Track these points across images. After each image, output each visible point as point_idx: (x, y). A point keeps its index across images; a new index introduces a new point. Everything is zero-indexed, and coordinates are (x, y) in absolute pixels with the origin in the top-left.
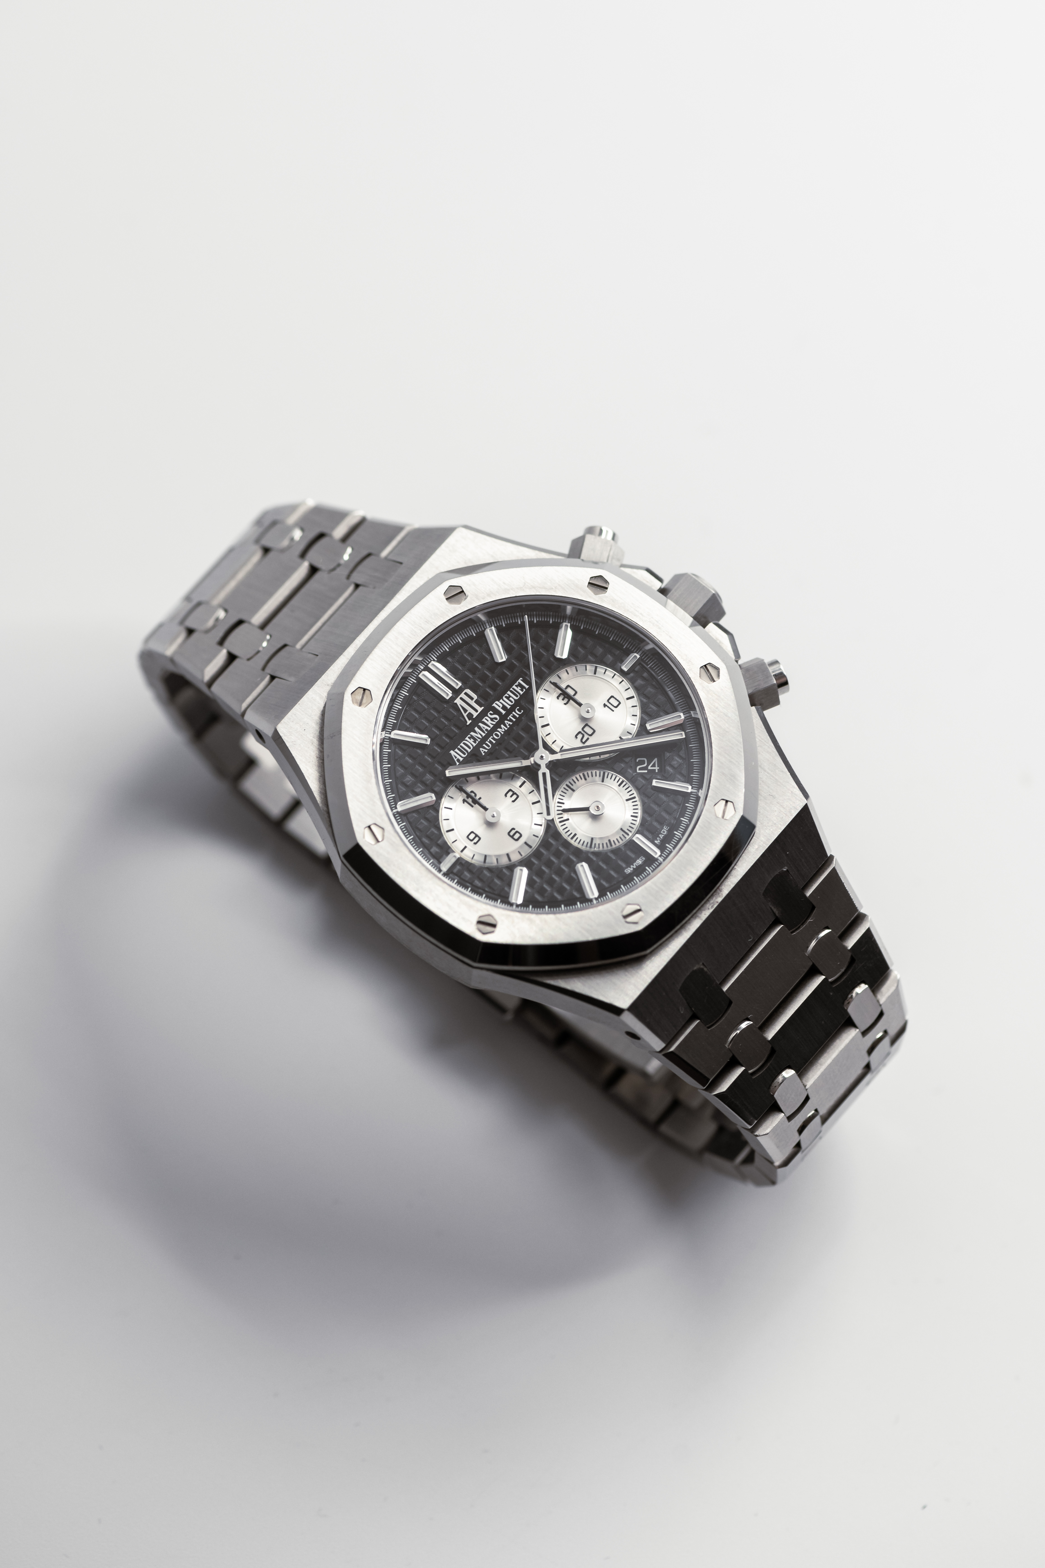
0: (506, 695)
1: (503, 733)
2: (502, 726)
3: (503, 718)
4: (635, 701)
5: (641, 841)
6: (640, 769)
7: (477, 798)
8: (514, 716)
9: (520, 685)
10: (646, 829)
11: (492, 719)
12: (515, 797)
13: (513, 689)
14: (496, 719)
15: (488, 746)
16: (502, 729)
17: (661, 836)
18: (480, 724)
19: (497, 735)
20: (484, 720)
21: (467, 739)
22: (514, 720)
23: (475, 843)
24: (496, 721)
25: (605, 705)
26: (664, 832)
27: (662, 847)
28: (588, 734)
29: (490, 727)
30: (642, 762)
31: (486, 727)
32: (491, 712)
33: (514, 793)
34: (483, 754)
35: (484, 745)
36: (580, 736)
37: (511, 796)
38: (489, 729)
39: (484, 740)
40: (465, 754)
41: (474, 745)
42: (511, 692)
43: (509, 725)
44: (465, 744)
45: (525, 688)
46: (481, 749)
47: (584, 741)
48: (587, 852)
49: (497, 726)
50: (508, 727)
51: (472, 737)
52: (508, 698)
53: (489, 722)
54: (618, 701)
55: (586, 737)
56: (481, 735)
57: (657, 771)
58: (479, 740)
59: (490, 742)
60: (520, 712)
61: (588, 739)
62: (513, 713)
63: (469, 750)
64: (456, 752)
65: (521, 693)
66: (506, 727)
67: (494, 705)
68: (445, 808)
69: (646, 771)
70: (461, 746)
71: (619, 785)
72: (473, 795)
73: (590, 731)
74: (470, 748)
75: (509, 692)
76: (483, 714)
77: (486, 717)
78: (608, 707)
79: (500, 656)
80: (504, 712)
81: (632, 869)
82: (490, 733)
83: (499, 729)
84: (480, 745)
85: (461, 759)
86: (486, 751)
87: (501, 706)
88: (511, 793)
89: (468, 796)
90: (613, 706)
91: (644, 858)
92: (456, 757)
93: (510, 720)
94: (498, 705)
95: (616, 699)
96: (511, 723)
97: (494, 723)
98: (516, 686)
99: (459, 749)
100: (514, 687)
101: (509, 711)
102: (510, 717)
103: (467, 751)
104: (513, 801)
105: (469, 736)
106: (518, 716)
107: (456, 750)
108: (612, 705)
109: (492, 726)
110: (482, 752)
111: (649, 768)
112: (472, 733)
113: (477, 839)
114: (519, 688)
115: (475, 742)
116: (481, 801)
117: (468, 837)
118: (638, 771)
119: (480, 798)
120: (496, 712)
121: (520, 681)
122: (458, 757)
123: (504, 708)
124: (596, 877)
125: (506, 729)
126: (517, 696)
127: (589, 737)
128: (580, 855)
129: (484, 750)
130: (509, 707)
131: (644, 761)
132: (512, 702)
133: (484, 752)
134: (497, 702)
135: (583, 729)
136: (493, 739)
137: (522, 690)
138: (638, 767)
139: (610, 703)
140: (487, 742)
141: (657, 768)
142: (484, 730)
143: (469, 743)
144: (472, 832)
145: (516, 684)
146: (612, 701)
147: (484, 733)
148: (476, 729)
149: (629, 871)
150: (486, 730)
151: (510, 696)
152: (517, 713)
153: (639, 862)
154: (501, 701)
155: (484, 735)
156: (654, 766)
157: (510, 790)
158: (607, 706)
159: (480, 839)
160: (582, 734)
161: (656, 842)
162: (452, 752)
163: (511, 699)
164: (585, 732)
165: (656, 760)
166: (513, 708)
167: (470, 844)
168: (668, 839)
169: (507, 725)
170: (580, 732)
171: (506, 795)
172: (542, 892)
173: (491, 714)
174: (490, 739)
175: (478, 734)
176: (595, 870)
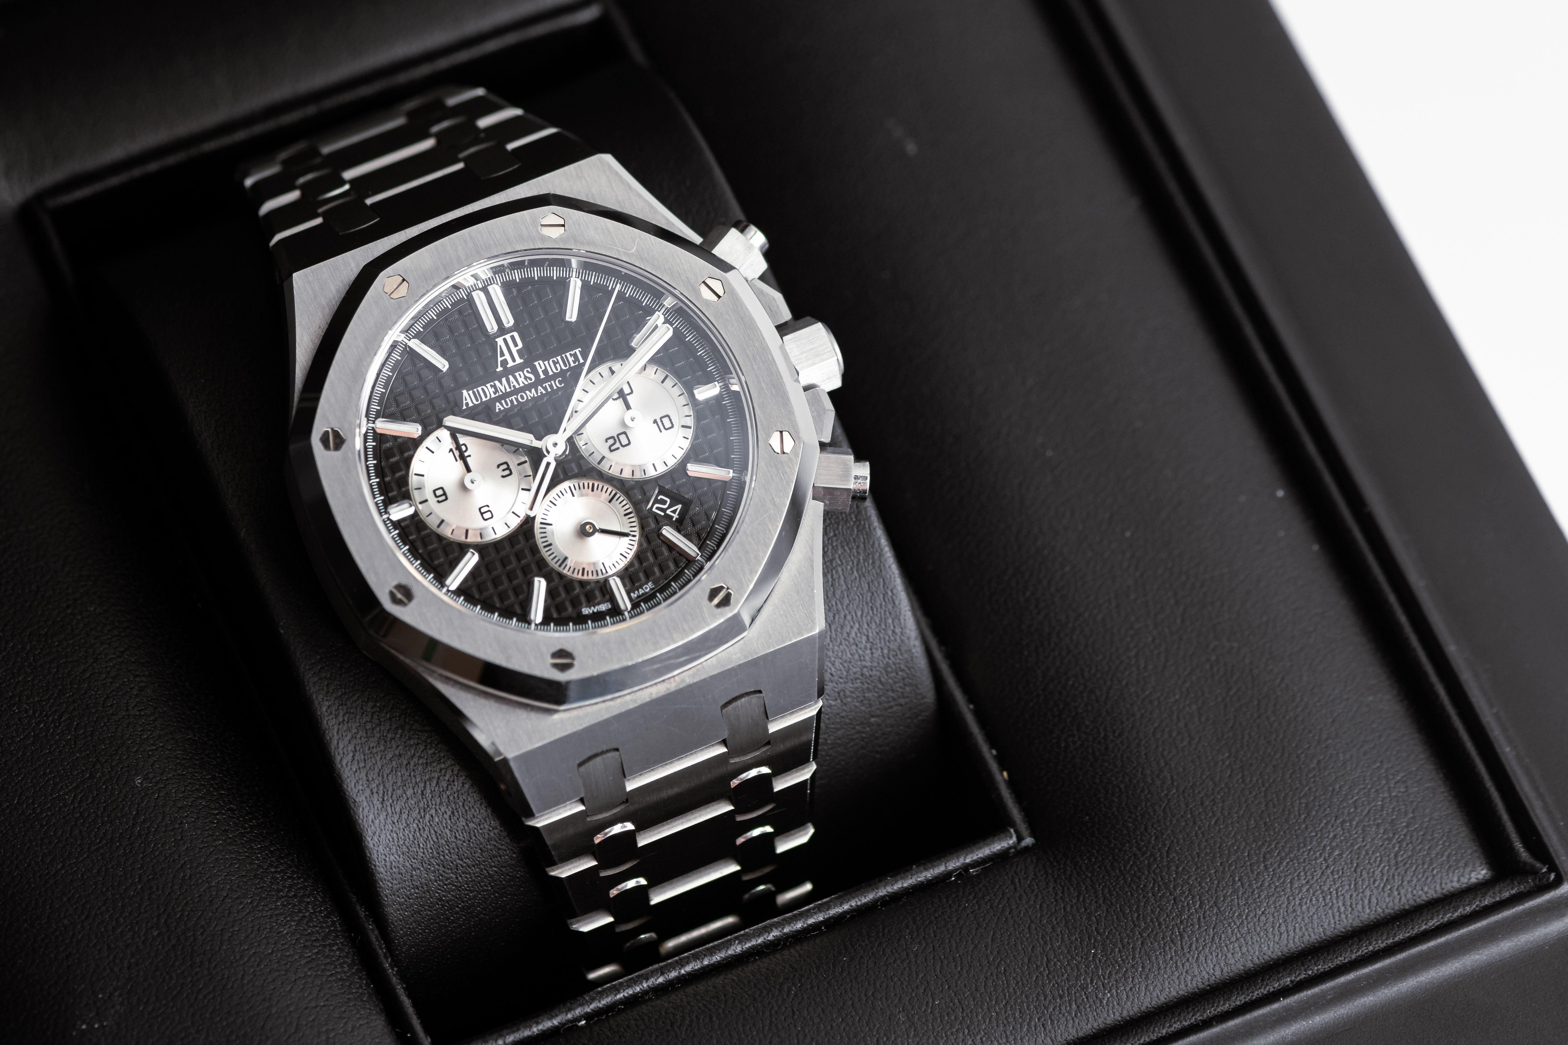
0: (555, 359)
1: (529, 398)
2: (533, 390)
3: (539, 382)
4: (690, 433)
5: (617, 587)
6: (657, 508)
7: (466, 454)
8: (551, 386)
9: (575, 355)
10: (629, 576)
11: (526, 378)
12: (507, 472)
13: (566, 356)
14: (531, 379)
15: (507, 405)
16: (531, 394)
17: (641, 592)
18: (510, 377)
19: (522, 397)
20: (517, 374)
21: (488, 385)
22: (549, 390)
23: (439, 502)
24: (530, 382)
25: (655, 422)
26: (646, 588)
27: (635, 605)
28: (621, 444)
29: (519, 385)
30: (664, 502)
31: (515, 383)
32: (529, 369)
33: (508, 468)
34: (497, 411)
35: (503, 401)
36: (611, 441)
37: (504, 470)
38: (517, 386)
39: (506, 395)
40: (477, 400)
41: (493, 396)
42: (562, 358)
43: (541, 393)
44: (483, 390)
45: (579, 361)
46: (498, 404)
47: (613, 448)
48: (553, 570)
49: (528, 387)
50: (539, 394)
51: (494, 386)
52: (555, 363)
53: (521, 380)
54: (672, 423)
55: (617, 445)
56: (506, 390)
57: (674, 519)
58: (501, 393)
59: (512, 401)
60: (561, 384)
61: (618, 449)
62: (553, 382)
63: (484, 399)
64: (469, 394)
65: (572, 365)
66: (537, 393)
67: (536, 363)
68: (427, 448)
69: (663, 514)
70: (478, 391)
71: (626, 515)
72: (464, 448)
73: (625, 442)
74: (486, 396)
75: (559, 358)
76: (520, 368)
77: (521, 373)
78: (658, 425)
79: (572, 314)
80: (542, 376)
81: (591, 612)
82: (516, 391)
83: (527, 392)
84: (499, 399)
85: (471, 405)
86: (502, 409)
87: (543, 368)
88: (505, 466)
89: (458, 447)
90: (664, 426)
91: (610, 606)
92: (466, 400)
93: (545, 389)
94: (540, 365)
95: (670, 420)
96: (544, 392)
97: (526, 383)
98: (571, 355)
99: (474, 393)
100: (568, 354)
101: (548, 378)
102: (547, 384)
103: (481, 399)
104: (503, 477)
105: (492, 384)
106: (555, 388)
107: (471, 392)
108: (663, 424)
109: (522, 385)
110: (497, 408)
111: (668, 512)
112: (497, 383)
113: (443, 498)
114: (573, 358)
115: (495, 393)
116: (468, 459)
117: (434, 491)
118: (654, 510)
119: (470, 456)
120: (535, 372)
121: (577, 351)
122: (469, 400)
123: (545, 372)
124: (549, 602)
125: (536, 395)
126: (566, 366)
127: (621, 447)
128: (542, 568)
129: (500, 407)
130: (551, 373)
131: (666, 501)
132: (557, 369)
133: (499, 409)
134: (541, 362)
135: (618, 435)
136: (517, 399)
137: (574, 362)
138: (657, 505)
139: (662, 421)
140: (507, 400)
141: (675, 516)
142: (512, 385)
143: (488, 391)
144: (442, 488)
145: (572, 352)
146: (666, 420)
147: (510, 388)
148: (504, 380)
149: (587, 612)
150: (514, 386)
151: (558, 362)
152: (556, 384)
153: (603, 607)
154: (546, 363)
155: (508, 390)
156: (674, 512)
157: (506, 463)
158: (657, 423)
159: (446, 499)
160: (615, 440)
161: (632, 594)
162: (465, 392)
163: (558, 365)
164: (619, 440)
165: (679, 507)
166: (555, 377)
167: (432, 500)
168: (648, 598)
169: (539, 392)
170: (612, 437)
171: (498, 466)
172: (481, 588)
173: (528, 372)
174: (513, 397)
175: (503, 386)
176: (551, 593)
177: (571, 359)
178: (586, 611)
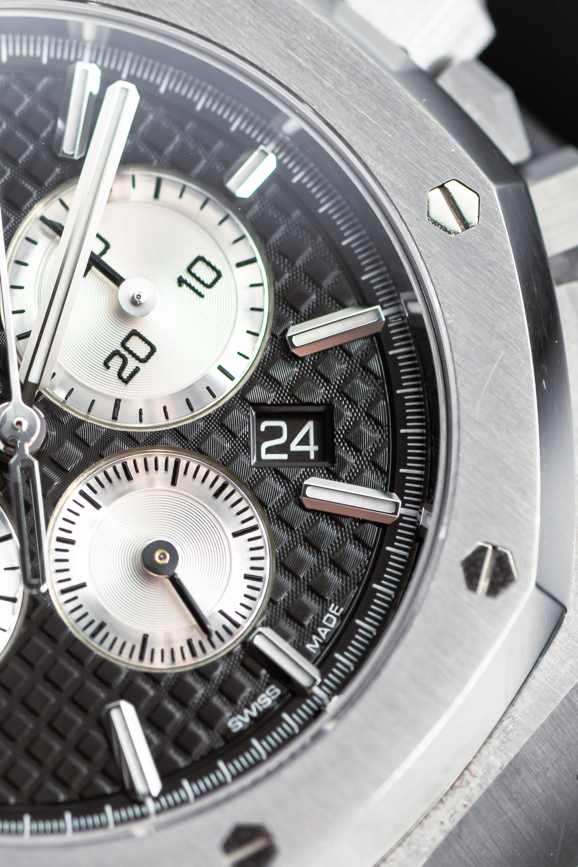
5: (272, 644)
6: (269, 450)
10: (283, 611)
17: (323, 632)
25: (181, 281)
26: (329, 620)
27: (326, 664)
28: (137, 358)
30: (276, 432)
36: (116, 362)
47: (125, 375)
48: (132, 674)
54: (214, 268)
55: (132, 364)
57: (312, 456)
61: (136, 370)
69: (285, 457)
71: (216, 495)
73: (142, 350)
78: (189, 285)
81: (247, 720)
90: (202, 282)
91: (278, 691)
95: (209, 264)
108: (198, 279)
111: (294, 447)
118: (265, 456)
124: (156, 740)
127: (140, 365)
131: (280, 428)
135: (123, 343)
138: (265, 445)
139: (193, 275)
141: (312, 449)
146: (200, 269)
149: (240, 725)
153: (266, 699)
156: (305, 441)
158: (185, 282)
160: (122, 356)
161: (309, 646)
164: (131, 353)
165: (310, 426)
168: (340, 640)
170: (115, 353)
176: (151, 721)
178: (236, 723)
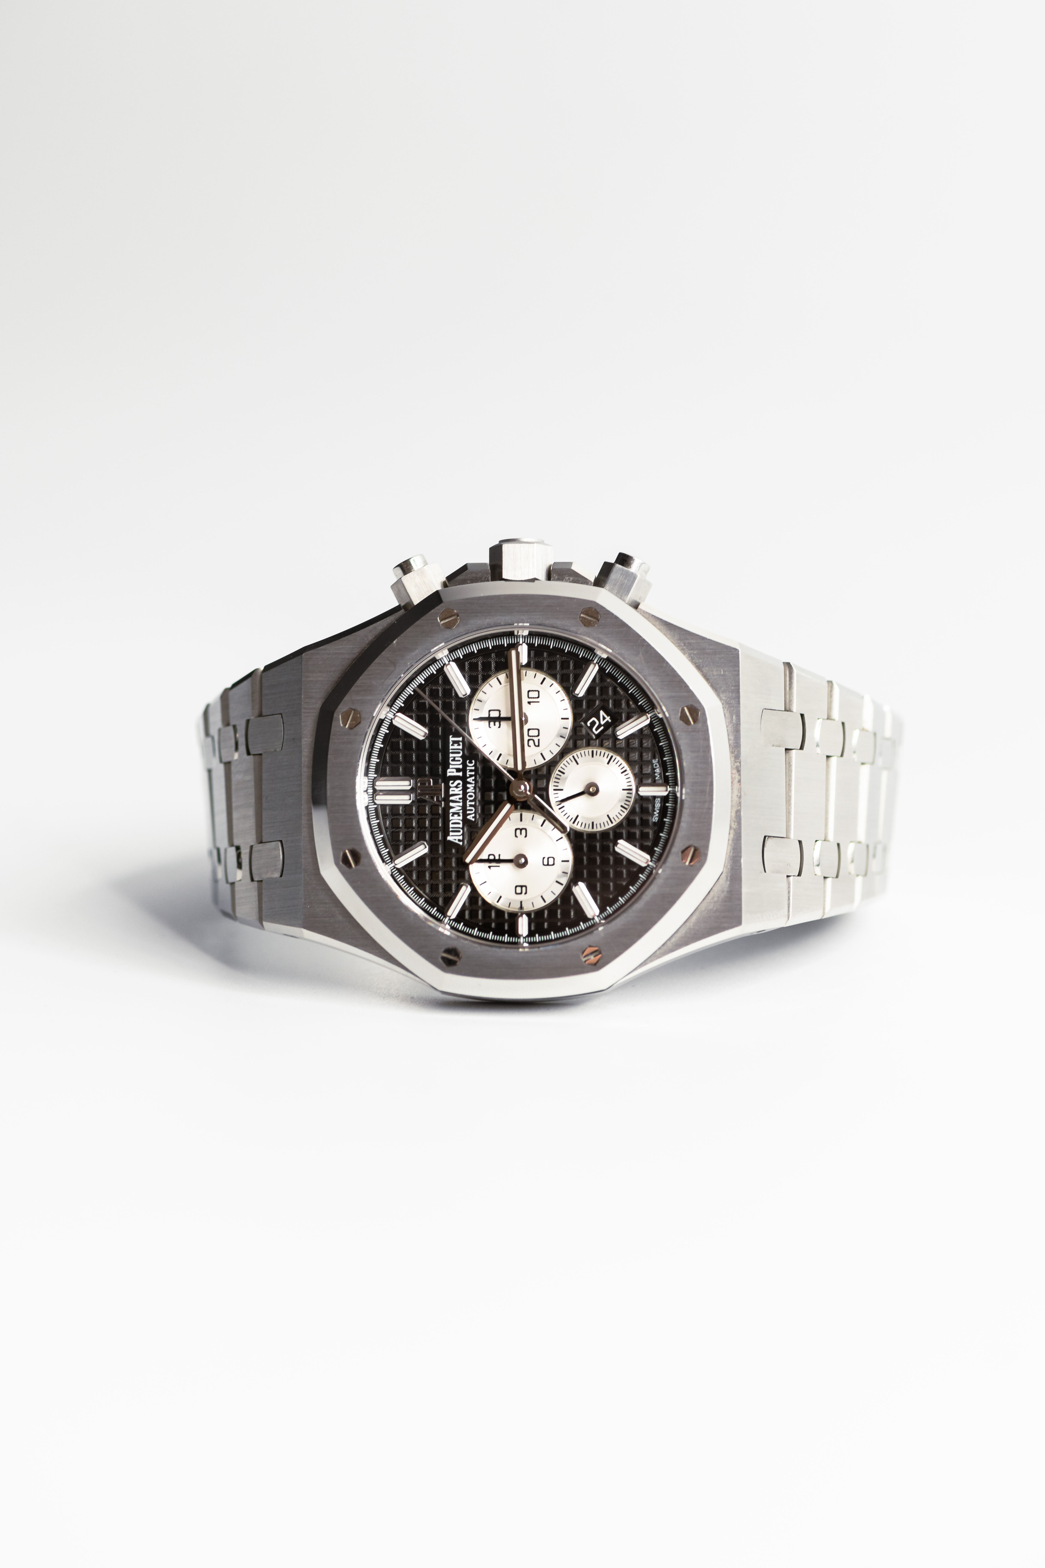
1: (474, 791)
2: (468, 786)
3: (464, 779)
4: (549, 680)
5: (647, 791)
6: (597, 730)
7: (497, 857)
8: (471, 771)
9: (454, 742)
10: (642, 778)
11: (456, 787)
12: (523, 831)
13: (452, 749)
14: (459, 784)
15: (472, 810)
16: (471, 788)
17: (658, 775)
18: (451, 798)
19: (471, 796)
20: (451, 793)
21: (451, 818)
22: (473, 773)
23: (526, 893)
24: (461, 786)
25: (529, 703)
26: (656, 768)
27: (666, 782)
28: (536, 736)
29: (460, 794)
30: (594, 723)
31: (458, 797)
32: (451, 782)
33: (521, 830)
35: (468, 812)
36: (531, 743)
37: (521, 834)
38: (461, 796)
39: (464, 808)
40: (460, 831)
41: (461, 818)
42: (452, 753)
43: (473, 780)
44: (453, 823)
45: (459, 741)
46: (468, 817)
47: (537, 744)
48: (613, 830)
49: (465, 789)
50: (473, 782)
51: (454, 814)
52: (454, 760)
53: (457, 791)
54: (535, 691)
55: (536, 739)
56: (460, 806)
57: (610, 721)
58: (461, 811)
59: (471, 806)
60: (472, 763)
62: (468, 768)
63: (461, 826)
64: (452, 836)
66: (472, 784)
67: (449, 774)
68: (481, 885)
69: (603, 728)
70: (452, 828)
71: (593, 756)
72: (492, 857)
73: (535, 733)
74: (459, 823)
77: (452, 789)
78: (532, 702)
79: (421, 732)
80: (460, 774)
82: (464, 799)
83: (468, 791)
84: (465, 815)
85: (461, 838)
86: (474, 815)
87: (455, 770)
88: (518, 831)
89: (489, 861)
90: (535, 698)
91: (659, 802)
92: (456, 840)
93: (471, 776)
94: (451, 772)
96: (473, 778)
97: (461, 788)
98: (452, 745)
99: (452, 831)
100: (451, 747)
101: (464, 770)
102: (468, 773)
103: (459, 828)
104: (526, 836)
106: (473, 768)
107: (451, 834)
108: (533, 698)
109: (461, 792)
110: (472, 819)
111: (602, 723)
112: (452, 810)
115: (459, 815)
116: (502, 858)
117: (516, 893)
118: (597, 733)
119: (500, 855)
120: (455, 778)
121: (451, 739)
122: (457, 838)
123: (458, 770)
125: (473, 786)
126: (459, 753)
128: (610, 836)
129: (471, 816)
130: (461, 766)
131: (594, 720)
133: (473, 817)
134: (449, 770)
136: (471, 801)
137: (459, 745)
138: (594, 729)
139: (531, 698)
140: (468, 808)
141: (608, 719)
142: (458, 800)
143: (456, 820)
144: (516, 887)
145: (451, 744)
146: (531, 694)
147: (460, 802)
148: (452, 804)
149: (657, 819)
150: (460, 799)
151: (455, 758)
152: (471, 766)
154: (451, 766)
155: (461, 804)
156: (604, 718)
157: (516, 830)
161: (658, 782)
162: (449, 838)
163: (456, 759)
164: (533, 736)
165: (602, 713)
166: (464, 765)
167: (523, 898)
168: (665, 771)
169: (471, 781)
171: (516, 836)
173: (452, 783)
174: (468, 803)
175: (456, 807)
176: (630, 839)
177: (456, 746)
178: (655, 819)
